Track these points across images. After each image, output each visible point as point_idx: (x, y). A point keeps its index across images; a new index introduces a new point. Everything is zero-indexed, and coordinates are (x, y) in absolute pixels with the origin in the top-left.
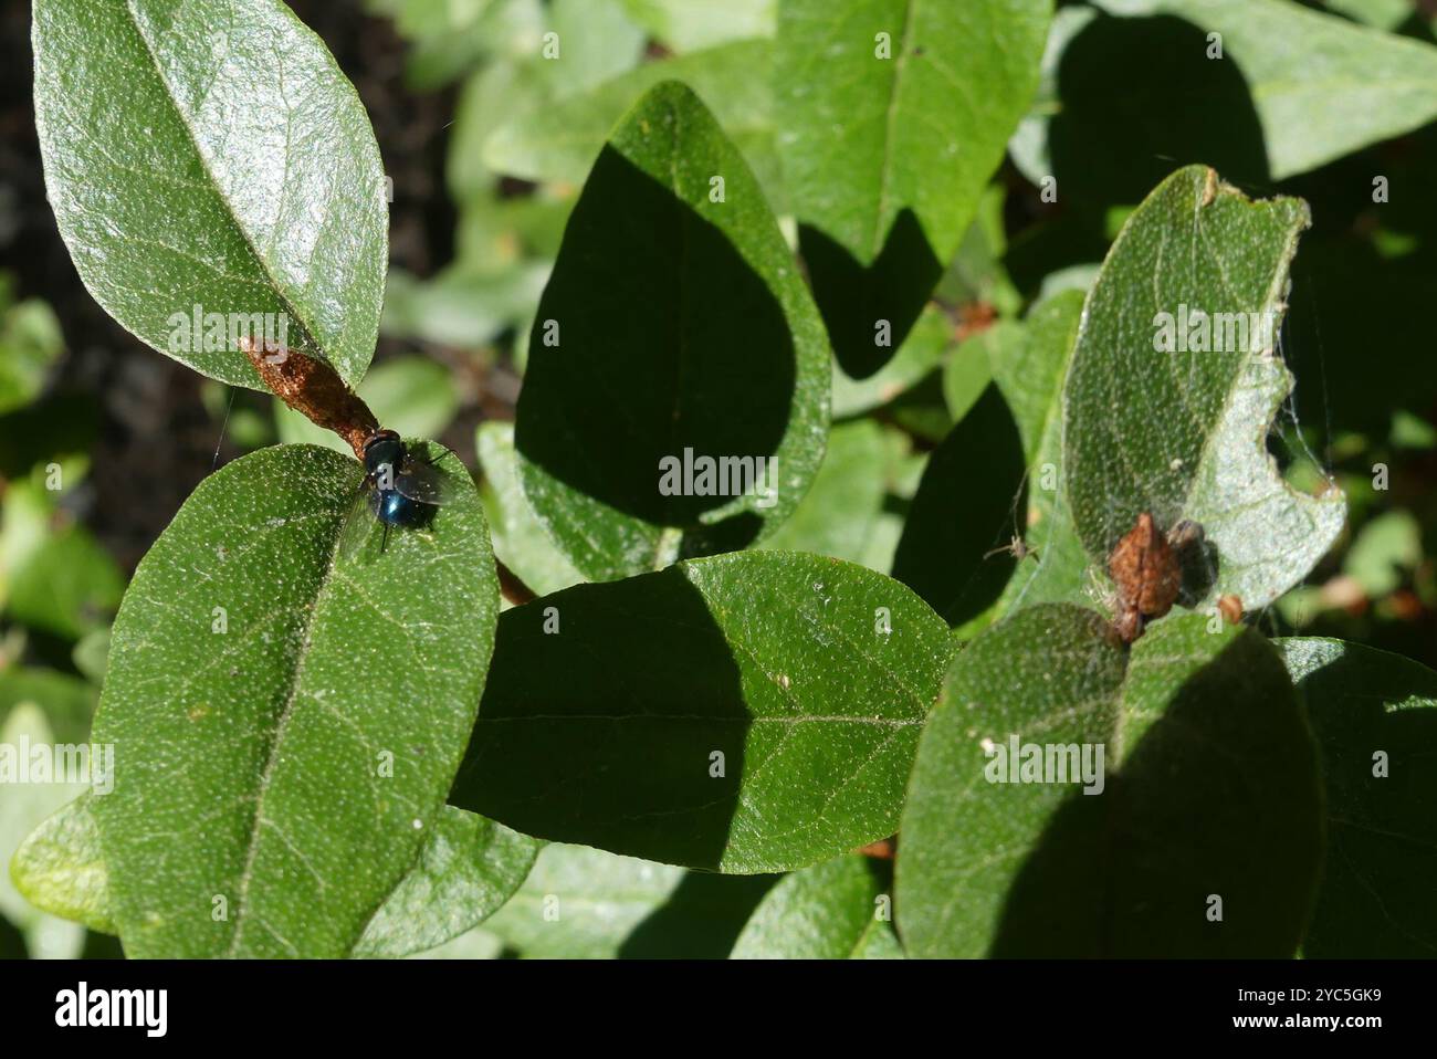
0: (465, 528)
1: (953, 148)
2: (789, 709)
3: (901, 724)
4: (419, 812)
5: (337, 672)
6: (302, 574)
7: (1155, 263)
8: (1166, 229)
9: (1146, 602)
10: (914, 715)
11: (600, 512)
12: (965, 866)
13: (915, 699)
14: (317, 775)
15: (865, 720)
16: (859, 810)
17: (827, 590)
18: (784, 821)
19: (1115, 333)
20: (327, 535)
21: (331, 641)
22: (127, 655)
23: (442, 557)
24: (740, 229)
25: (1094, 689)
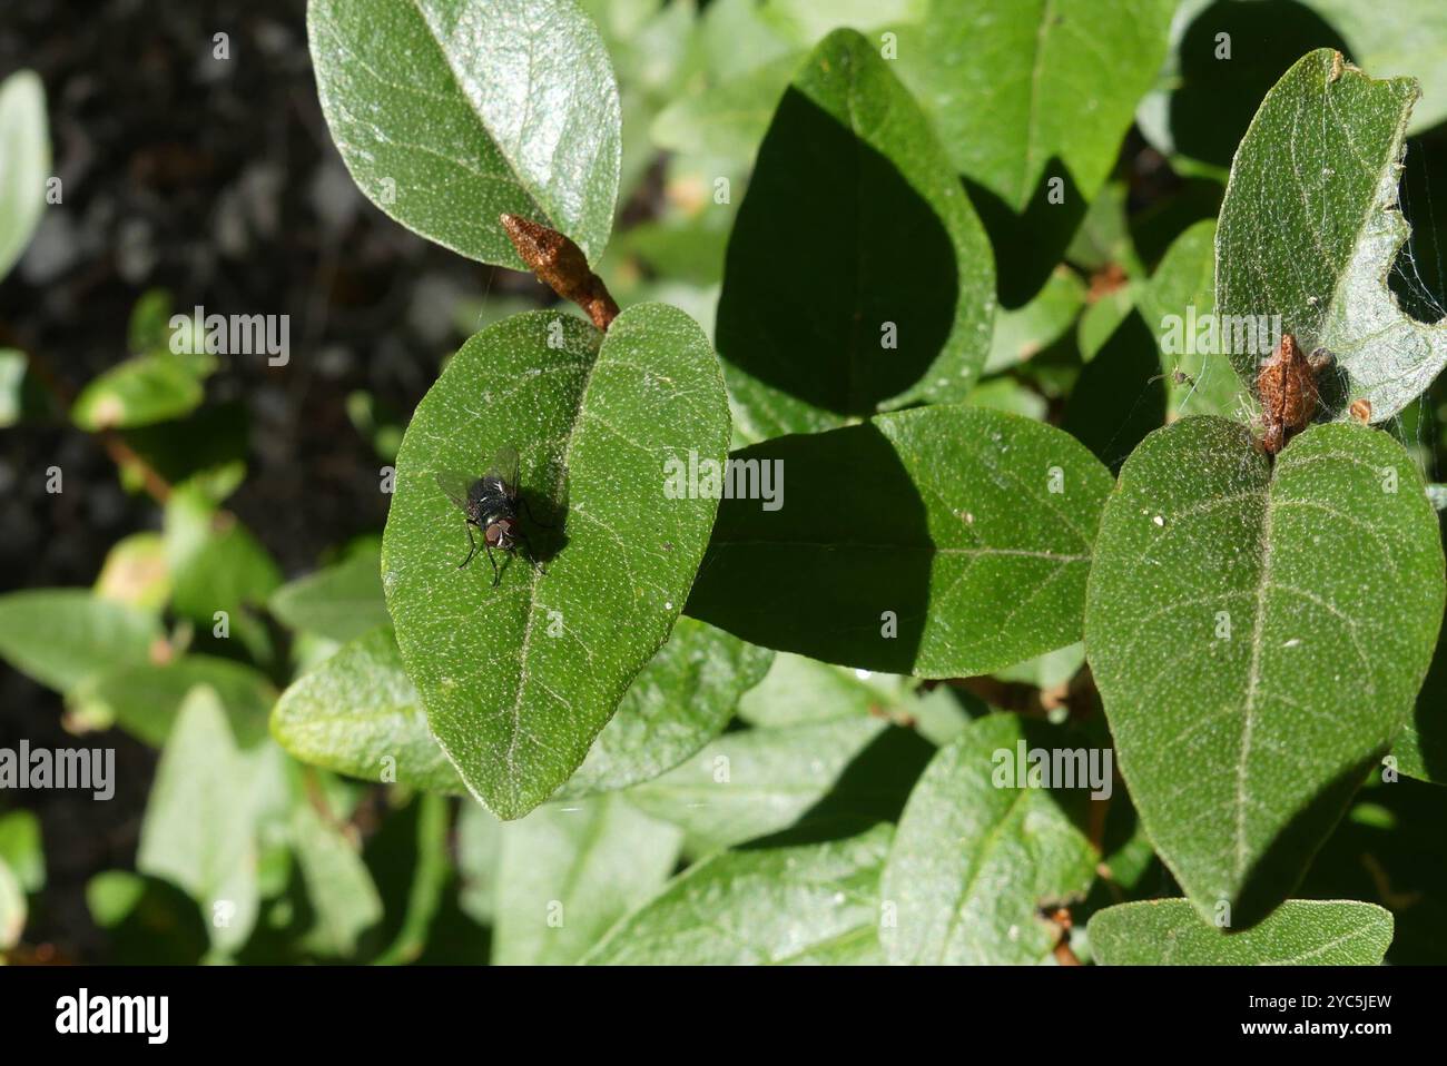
0: (699, 370)
1: (1092, 105)
2: (972, 542)
3: (1069, 559)
4: (670, 596)
5: (593, 488)
6: (558, 413)
7: (1292, 130)
8: (1300, 100)
9: (1288, 414)
10: (1081, 551)
11: (790, 403)
12: (1143, 614)
13: (1081, 538)
14: (582, 568)
15: (1038, 554)
16: (1036, 625)
17: (1004, 441)
18: (972, 634)
19: (1259, 188)
20: (577, 383)
21: (586, 464)
22: (411, 480)
23: (680, 394)
24: (910, 155)
25: (1246, 482)
